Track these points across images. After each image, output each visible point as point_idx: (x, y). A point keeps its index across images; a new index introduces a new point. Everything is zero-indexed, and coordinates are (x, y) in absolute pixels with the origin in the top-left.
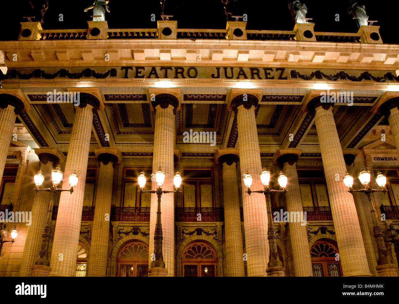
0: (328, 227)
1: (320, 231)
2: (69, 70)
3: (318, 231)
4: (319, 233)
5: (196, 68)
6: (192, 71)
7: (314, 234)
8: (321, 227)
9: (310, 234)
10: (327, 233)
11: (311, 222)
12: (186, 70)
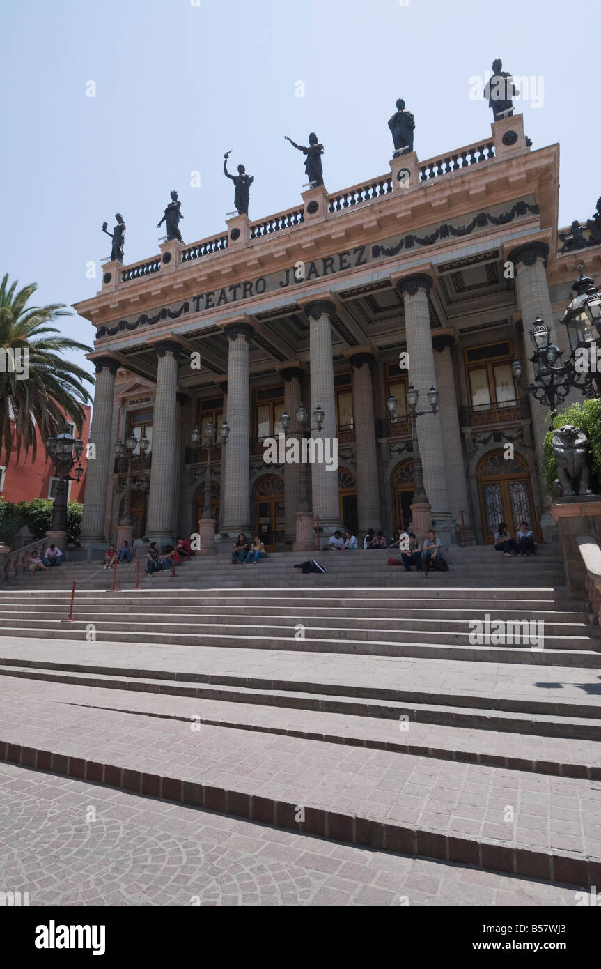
0: (504, 431)
1: (492, 438)
2: (149, 315)
3: (489, 438)
4: (492, 441)
5: (264, 277)
6: (261, 283)
7: (483, 444)
8: (493, 432)
9: (476, 444)
10: (504, 439)
11: (473, 427)
12: (254, 283)
